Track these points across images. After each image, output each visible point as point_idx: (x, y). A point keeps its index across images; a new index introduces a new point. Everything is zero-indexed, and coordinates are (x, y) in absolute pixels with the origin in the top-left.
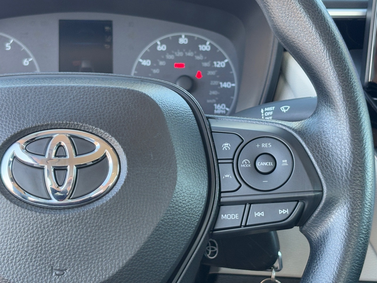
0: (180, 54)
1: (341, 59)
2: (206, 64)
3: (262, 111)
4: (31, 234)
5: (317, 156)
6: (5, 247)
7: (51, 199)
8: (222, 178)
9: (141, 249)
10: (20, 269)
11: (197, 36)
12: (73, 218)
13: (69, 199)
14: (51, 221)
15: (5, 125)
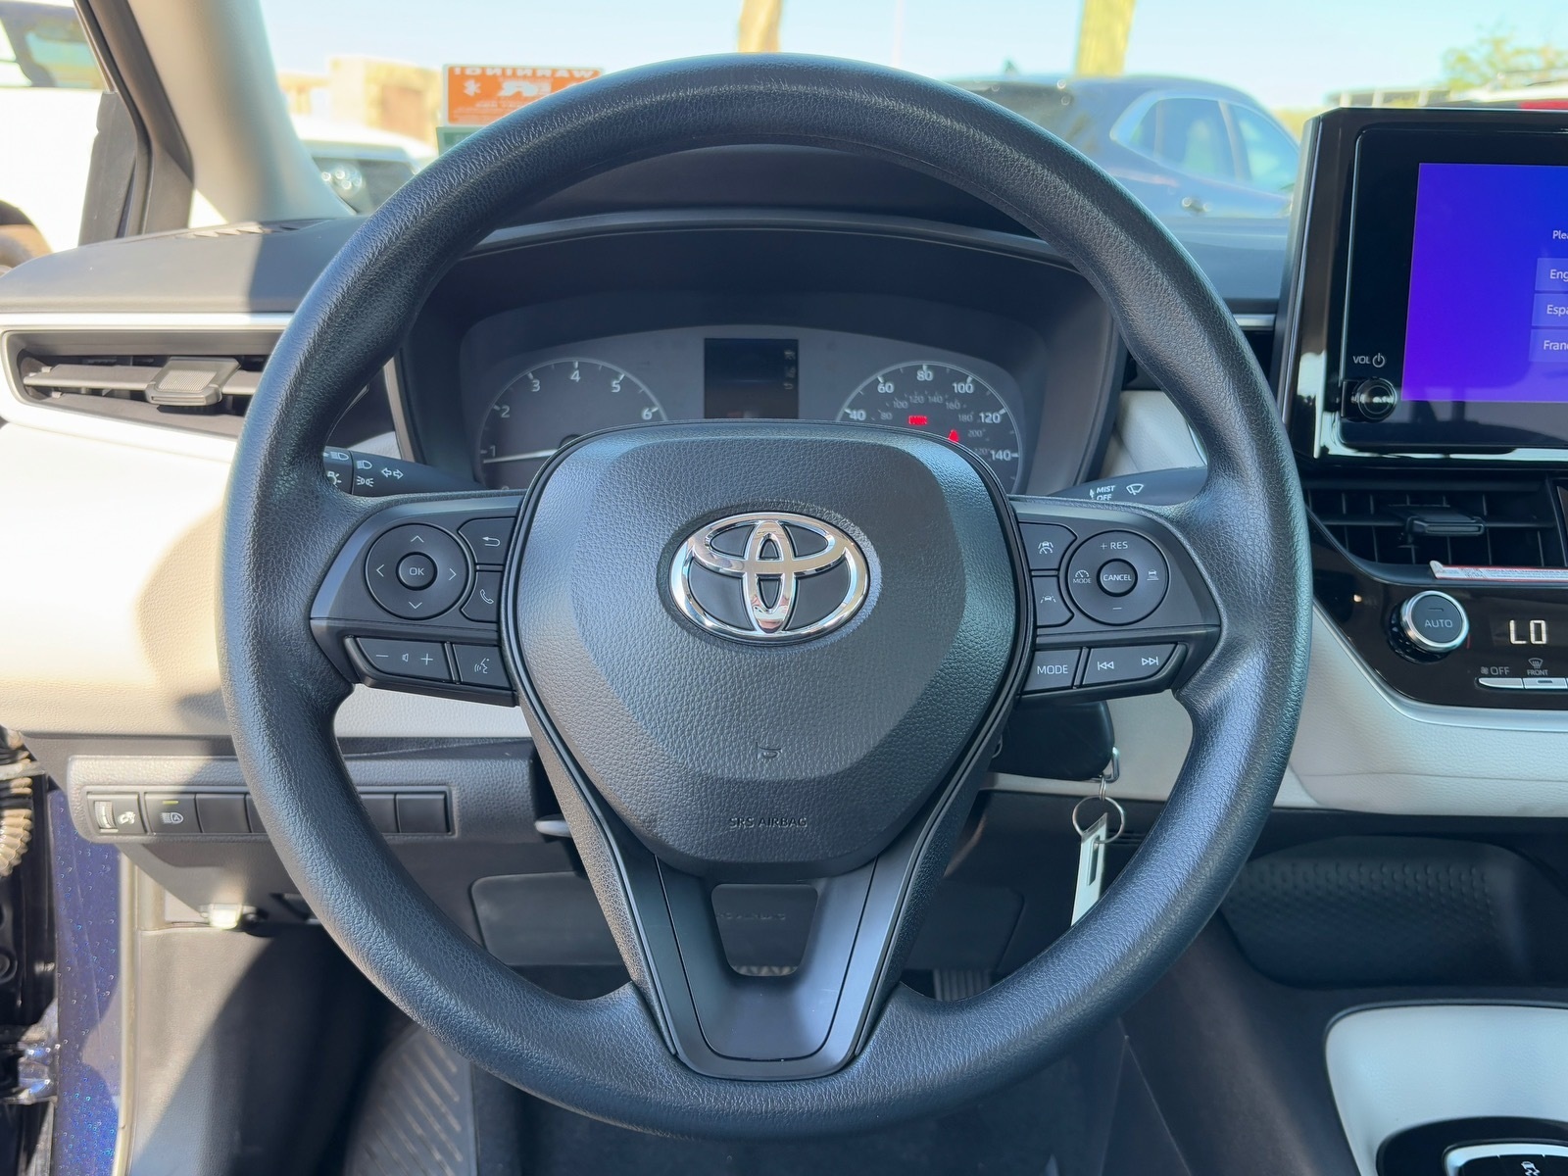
0: (918, 399)
1: (1254, 393)
2: (965, 418)
3: (1092, 493)
4: (721, 687)
5: (1211, 565)
6: (678, 708)
7: (753, 629)
8: (1039, 602)
9: (906, 718)
10: (704, 745)
11: (949, 366)
12: (791, 662)
13: (784, 629)
14: (755, 666)
15: (676, 505)
